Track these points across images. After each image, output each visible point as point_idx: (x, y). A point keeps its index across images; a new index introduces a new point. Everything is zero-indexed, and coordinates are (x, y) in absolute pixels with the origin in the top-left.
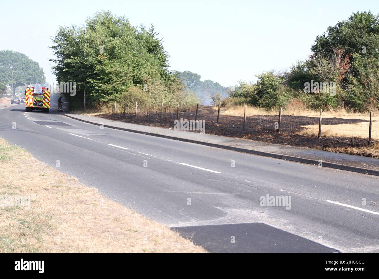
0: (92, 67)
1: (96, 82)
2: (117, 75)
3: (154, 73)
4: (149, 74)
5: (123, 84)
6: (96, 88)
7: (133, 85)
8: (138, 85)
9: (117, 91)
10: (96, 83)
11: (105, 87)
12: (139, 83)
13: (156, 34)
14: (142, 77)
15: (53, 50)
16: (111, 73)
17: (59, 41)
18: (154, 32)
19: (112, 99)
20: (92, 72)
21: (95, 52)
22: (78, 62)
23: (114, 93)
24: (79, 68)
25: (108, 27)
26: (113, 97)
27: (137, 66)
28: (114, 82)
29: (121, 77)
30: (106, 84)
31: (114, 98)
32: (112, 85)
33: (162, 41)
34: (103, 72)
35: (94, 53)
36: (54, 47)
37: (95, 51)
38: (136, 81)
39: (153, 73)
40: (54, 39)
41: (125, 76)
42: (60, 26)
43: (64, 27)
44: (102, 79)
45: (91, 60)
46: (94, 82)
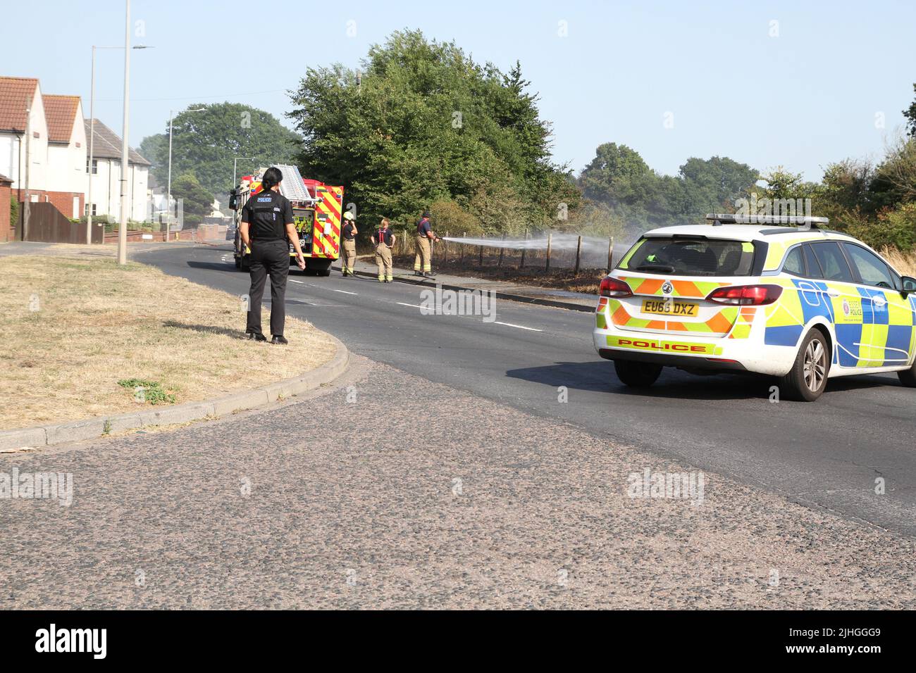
0: (364, 157)
1: (369, 190)
2: (413, 174)
3: (495, 171)
4: (486, 174)
5: (424, 194)
6: (369, 201)
7: (449, 195)
8: (459, 196)
9: (410, 209)
10: (371, 191)
11: (385, 199)
12: (462, 192)
13: (524, 83)
14: (470, 179)
15: (294, 119)
16: (398, 171)
17: (306, 101)
18: (521, 79)
19: (400, 225)
20: (363, 167)
21: (371, 125)
22: (339, 145)
23: (405, 213)
24: (341, 158)
25: (415, 69)
26: (401, 221)
27: (460, 154)
28: (404, 191)
29: (422, 179)
30: (387, 195)
31: (403, 223)
32: (400, 196)
33: (536, 98)
34: (383, 168)
35: (369, 127)
36: (295, 113)
37: (371, 122)
38: (457, 188)
39: (493, 171)
40: (295, 95)
41: (430, 178)
42: (308, 68)
43: (317, 70)
44: (382, 183)
45: (362, 143)
46: (366, 190)
